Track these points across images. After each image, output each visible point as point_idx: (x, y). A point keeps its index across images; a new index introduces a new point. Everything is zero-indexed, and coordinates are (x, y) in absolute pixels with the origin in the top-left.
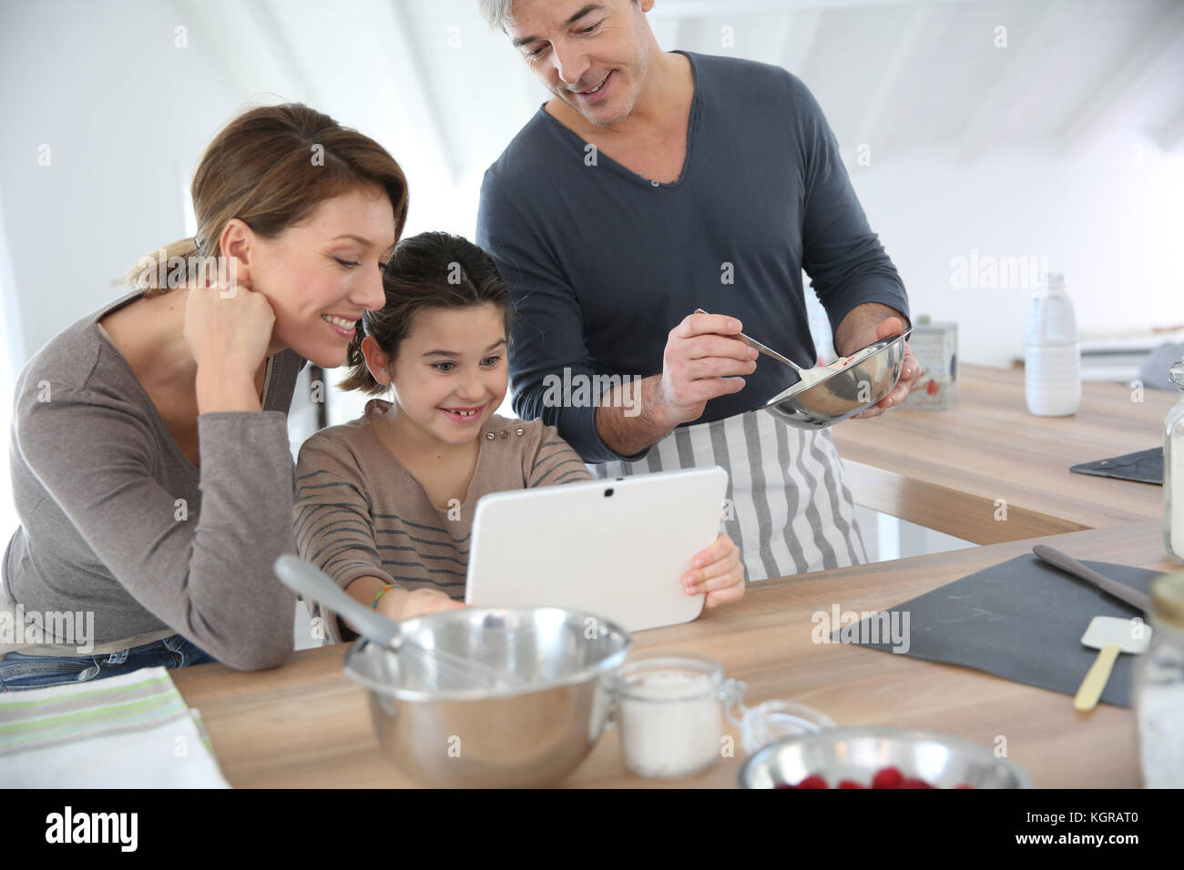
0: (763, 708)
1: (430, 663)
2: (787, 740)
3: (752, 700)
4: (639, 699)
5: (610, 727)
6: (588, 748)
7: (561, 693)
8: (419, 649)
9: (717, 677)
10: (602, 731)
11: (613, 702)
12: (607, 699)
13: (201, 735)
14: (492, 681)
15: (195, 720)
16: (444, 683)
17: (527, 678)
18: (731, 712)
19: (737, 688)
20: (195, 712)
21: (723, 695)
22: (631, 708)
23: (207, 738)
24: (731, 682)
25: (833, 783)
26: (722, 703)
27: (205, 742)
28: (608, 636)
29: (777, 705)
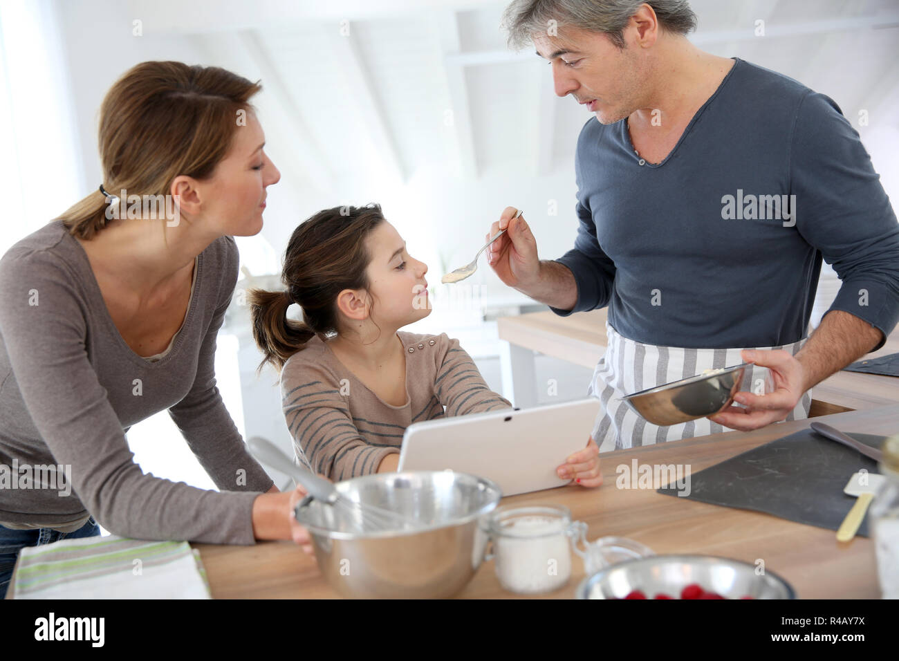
0: (600, 542)
1: (357, 514)
2: (617, 565)
3: (592, 538)
4: (509, 537)
5: (489, 557)
6: (472, 572)
7: (450, 531)
8: (349, 503)
9: (566, 520)
10: (483, 560)
11: (490, 540)
12: (485, 537)
13: (198, 568)
14: (401, 525)
15: (195, 557)
16: (367, 527)
17: (428, 522)
18: (577, 546)
19: (580, 528)
20: (196, 551)
21: (570, 533)
22: (504, 544)
23: (203, 570)
24: (576, 523)
25: (650, 595)
26: (569, 539)
27: (201, 573)
28: (485, 491)
29: (610, 540)
